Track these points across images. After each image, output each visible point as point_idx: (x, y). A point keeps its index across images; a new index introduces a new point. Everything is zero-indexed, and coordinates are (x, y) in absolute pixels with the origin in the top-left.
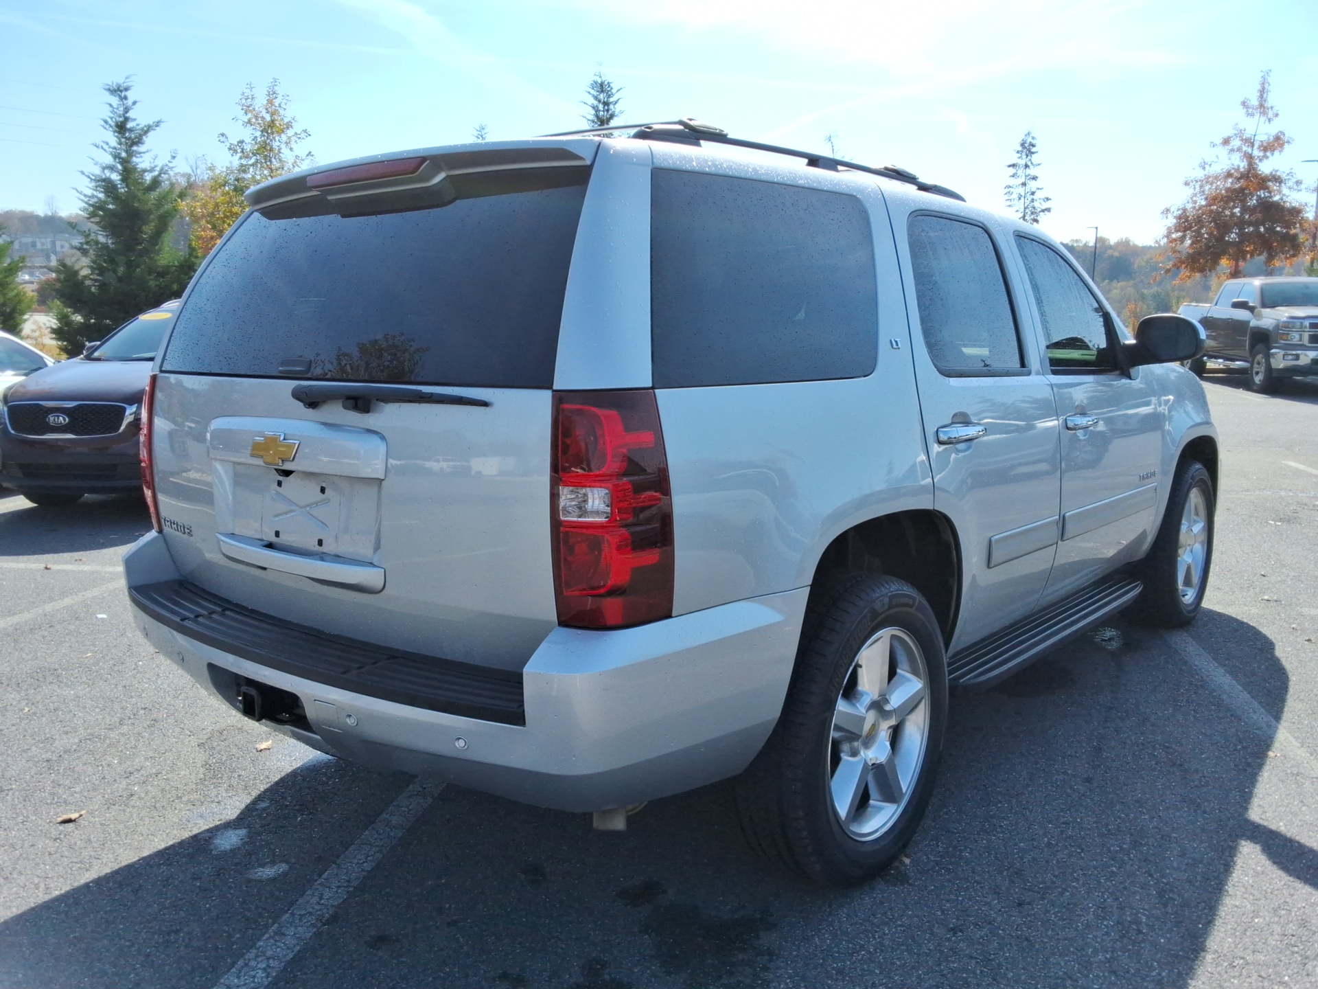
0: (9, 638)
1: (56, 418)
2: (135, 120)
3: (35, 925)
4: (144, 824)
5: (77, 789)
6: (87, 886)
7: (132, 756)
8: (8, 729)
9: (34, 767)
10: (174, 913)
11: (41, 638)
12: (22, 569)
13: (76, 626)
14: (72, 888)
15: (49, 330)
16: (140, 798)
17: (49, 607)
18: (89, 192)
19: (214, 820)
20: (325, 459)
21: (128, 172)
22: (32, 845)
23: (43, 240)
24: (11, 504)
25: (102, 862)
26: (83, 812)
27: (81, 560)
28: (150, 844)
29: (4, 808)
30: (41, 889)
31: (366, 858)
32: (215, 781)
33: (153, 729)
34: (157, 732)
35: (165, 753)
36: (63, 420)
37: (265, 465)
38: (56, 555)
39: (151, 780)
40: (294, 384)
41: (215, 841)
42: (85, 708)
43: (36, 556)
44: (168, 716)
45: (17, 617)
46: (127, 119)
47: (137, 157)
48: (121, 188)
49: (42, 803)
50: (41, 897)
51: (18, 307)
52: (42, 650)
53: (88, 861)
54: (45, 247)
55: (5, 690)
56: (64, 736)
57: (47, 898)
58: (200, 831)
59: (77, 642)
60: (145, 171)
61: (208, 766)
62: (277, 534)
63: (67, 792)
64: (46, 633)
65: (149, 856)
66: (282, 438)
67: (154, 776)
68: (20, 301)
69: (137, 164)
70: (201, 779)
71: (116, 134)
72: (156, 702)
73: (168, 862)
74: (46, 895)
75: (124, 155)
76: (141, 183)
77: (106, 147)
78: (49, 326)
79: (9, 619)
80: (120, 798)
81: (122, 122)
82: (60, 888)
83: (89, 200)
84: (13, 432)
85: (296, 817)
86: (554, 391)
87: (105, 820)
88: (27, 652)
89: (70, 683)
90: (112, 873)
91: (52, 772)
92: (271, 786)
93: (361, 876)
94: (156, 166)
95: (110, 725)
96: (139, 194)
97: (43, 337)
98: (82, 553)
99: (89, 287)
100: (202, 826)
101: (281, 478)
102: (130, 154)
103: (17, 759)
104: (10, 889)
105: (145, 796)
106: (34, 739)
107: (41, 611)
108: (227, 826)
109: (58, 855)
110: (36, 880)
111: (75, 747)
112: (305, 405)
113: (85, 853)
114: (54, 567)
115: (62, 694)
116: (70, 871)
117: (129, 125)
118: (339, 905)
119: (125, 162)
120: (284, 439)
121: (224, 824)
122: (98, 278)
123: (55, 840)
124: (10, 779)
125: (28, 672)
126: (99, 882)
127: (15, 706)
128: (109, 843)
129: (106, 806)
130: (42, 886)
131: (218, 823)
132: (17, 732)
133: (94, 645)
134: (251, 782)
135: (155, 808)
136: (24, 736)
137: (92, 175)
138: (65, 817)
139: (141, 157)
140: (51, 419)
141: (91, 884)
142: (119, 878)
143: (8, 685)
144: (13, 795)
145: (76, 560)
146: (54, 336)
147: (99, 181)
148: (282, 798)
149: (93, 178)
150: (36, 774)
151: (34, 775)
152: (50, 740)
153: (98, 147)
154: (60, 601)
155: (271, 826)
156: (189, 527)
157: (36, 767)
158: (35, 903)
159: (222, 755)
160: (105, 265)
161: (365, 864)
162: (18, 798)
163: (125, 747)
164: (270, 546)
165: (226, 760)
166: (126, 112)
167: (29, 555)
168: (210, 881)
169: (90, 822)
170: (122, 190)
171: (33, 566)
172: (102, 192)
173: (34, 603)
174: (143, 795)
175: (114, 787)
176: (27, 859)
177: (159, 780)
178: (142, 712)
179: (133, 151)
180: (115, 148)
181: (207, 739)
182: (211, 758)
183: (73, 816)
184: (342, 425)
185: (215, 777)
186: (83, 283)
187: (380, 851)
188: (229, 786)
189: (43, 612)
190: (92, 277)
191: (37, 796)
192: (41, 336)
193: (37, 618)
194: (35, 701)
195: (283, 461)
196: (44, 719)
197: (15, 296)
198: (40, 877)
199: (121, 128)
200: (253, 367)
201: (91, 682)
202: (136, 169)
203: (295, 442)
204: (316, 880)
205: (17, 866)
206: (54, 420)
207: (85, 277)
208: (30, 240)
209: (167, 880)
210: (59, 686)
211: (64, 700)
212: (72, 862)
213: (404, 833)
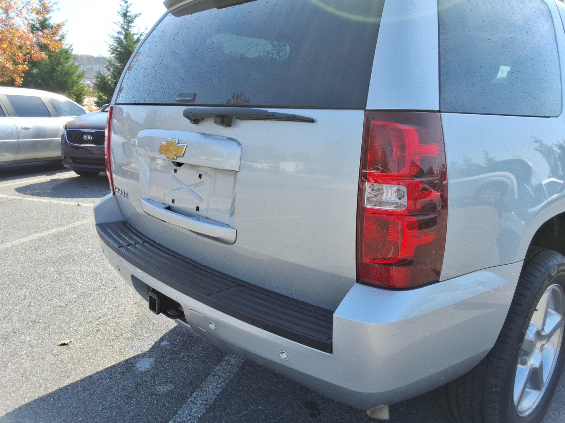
0: (55, 238)
1: (87, 137)
2: (130, 12)
3: (35, 412)
4: (102, 350)
5: (72, 325)
6: (66, 388)
7: (102, 307)
8: (45, 287)
9: (53, 310)
10: (110, 412)
11: (70, 239)
12: (68, 205)
13: (86, 234)
14: (58, 388)
15: (94, 102)
16: (102, 333)
17: (76, 224)
18: (111, 43)
19: (138, 351)
20: (203, 157)
21: (127, 35)
22: (43, 358)
23: (95, 67)
24: (69, 175)
25: (77, 373)
26: (72, 340)
27: (94, 202)
28: (103, 363)
29: (34, 333)
30: (42, 388)
31: (217, 385)
32: (141, 326)
33: (114, 292)
34: (116, 294)
35: (118, 307)
36: (90, 138)
37: (166, 159)
38: (84, 199)
39: (109, 322)
40: (184, 108)
41: (137, 365)
42: (83, 278)
43: (75, 199)
44: (122, 285)
45: (61, 227)
46: (127, 11)
47: (131, 28)
48: (124, 42)
49: (53, 332)
50: (42, 393)
51: (82, 92)
52: (69, 245)
53: (69, 371)
54: (96, 70)
55: (48, 265)
56: (71, 293)
57: (45, 393)
58: (130, 357)
59: (86, 242)
60: (134, 34)
61: (138, 316)
62: (173, 201)
63: (66, 326)
64: (72, 237)
65: (102, 371)
66: (177, 142)
67: (111, 320)
68: (83, 90)
69: (131, 31)
70: (134, 324)
71: (123, 18)
72: (117, 277)
73: (111, 376)
74: (44, 392)
75: (126, 27)
76: (133, 40)
77: (118, 23)
78: (94, 100)
79: (57, 228)
80: (92, 332)
81: (125, 13)
82: (53, 387)
83: (111, 47)
84: (69, 142)
85: (180, 353)
86: (366, 111)
87: (82, 345)
88: (62, 246)
89: (78, 264)
90: (80, 381)
91: (61, 313)
92: (169, 332)
93: (214, 398)
94: (139, 32)
95: (93, 288)
96: (132, 44)
97: (92, 105)
98: (95, 198)
99: (110, 84)
100: (132, 354)
101: (177, 168)
102: (128, 27)
103: (46, 305)
104: (27, 385)
105: (105, 332)
106: (56, 294)
107: (72, 226)
108: (144, 355)
109: (55, 366)
110: (41, 381)
111: (75, 299)
112: (191, 122)
113: (69, 366)
114: (82, 204)
115: (74, 270)
116: (59, 377)
117: (128, 14)
118: (201, 417)
119: (126, 30)
120: (178, 143)
121: (143, 353)
122: (114, 80)
123: (55, 355)
124: (40, 316)
125: (61, 256)
126: (73, 385)
127: (51, 275)
128: (82, 360)
129: (84, 337)
130: (43, 385)
131: (140, 353)
132: (49, 289)
133: (93, 244)
134: (159, 328)
135: (109, 340)
136: (52, 292)
137: (113, 36)
138: (63, 342)
139: (133, 28)
140: (85, 137)
141: (69, 387)
142: (84, 384)
143: (50, 263)
144: (40, 325)
145: (92, 202)
146: (96, 105)
147: (115, 38)
148: (174, 340)
149: (113, 37)
150: (53, 314)
151: (52, 315)
152: (64, 295)
153: (115, 23)
154: (82, 221)
155: (167, 358)
156: (127, 193)
157: (54, 310)
158: (38, 397)
159: (146, 311)
160: (117, 75)
161: (216, 390)
162: (42, 328)
163: (100, 302)
164: (169, 208)
165: (148, 314)
166: (127, 8)
167: (72, 198)
168: (131, 392)
169: (75, 346)
170: (125, 42)
171: (73, 203)
172: (116, 43)
173: (70, 221)
174: (104, 331)
175: (90, 325)
176: (39, 366)
177: (113, 323)
178: (110, 282)
179: (130, 26)
180: (122, 24)
181: (140, 300)
182: (140, 312)
183: (66, 342)
184: (213, 135)
185: (141, 324)
186: (108, 82)
187: (224, 381)
188: (148, 330)
189: (73, 226)
190: (111, 80)
191: (51, 327)
192: (91, 105)
193: (70, 229)
194: (60, 272)
195: (177, 156)
196: (63, 282)
197: (81, 88)
198: (44, 380)
199: (125, 15)
200: (162, 99)
201: (88, 264)
202: (130, 33)
203: (184, 145)
204: (189, 398)
205: (33, 371)
206: (86, 138)
207: (109, 80)
208: (91, 67)
209: (109, 389)
210: (73, 265)
211: (74, 273)
212: (61, 371)
213: (237, 370)
